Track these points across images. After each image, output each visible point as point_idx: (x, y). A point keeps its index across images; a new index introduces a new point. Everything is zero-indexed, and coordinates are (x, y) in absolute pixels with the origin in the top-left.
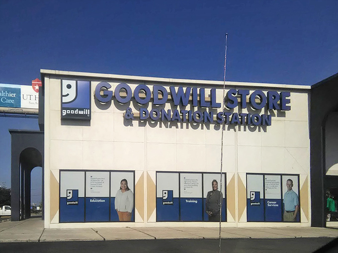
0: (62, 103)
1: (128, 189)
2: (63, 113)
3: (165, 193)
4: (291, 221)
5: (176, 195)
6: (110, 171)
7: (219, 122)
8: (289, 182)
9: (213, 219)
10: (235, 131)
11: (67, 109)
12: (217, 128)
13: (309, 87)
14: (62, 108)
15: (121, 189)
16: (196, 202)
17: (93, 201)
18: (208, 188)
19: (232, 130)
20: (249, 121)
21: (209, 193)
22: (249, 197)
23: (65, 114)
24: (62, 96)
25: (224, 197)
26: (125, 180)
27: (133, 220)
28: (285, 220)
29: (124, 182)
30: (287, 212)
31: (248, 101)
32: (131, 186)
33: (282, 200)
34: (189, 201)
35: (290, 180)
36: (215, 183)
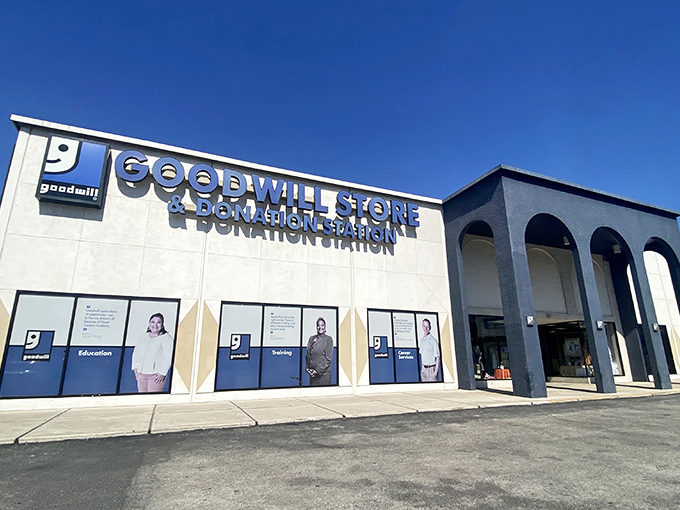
0: (43, 172)
1: (163, 331)
2: (42, 188)
3: (236, 339)
4: (431, 380)
5: (255, 342)
6: (130, 299)
7: (328, 234)
8: (426, 323)
9: (315, 382)
10: (352, 250)
11: (50, 183)
12: (326, 244)
13: (440, 202)
14: (42, 181)
15: (149, 331)
16: (290, 353)
17: (85, 353)
18: (310, 331)
19: (347, 249)
20: (368, 236)
21: (312, 339)
22: (371, 345)
23: (46, 190)
24: (46, 161)
25: (335, 345)
26: (159, 315)
27: (167, 390)
28: (423, 379)
29: (156, 319)
30: (426, 367)
31: (365, 209)
32: (169, 326)
33: (418, 349)
34: (278, 353)
35: (426, 320)
36: (321, 323)
